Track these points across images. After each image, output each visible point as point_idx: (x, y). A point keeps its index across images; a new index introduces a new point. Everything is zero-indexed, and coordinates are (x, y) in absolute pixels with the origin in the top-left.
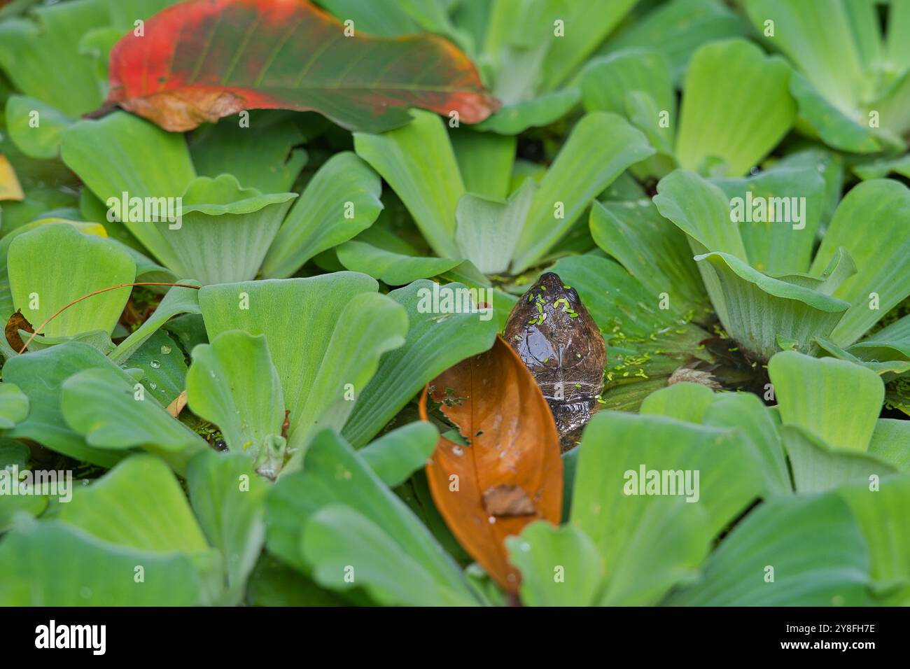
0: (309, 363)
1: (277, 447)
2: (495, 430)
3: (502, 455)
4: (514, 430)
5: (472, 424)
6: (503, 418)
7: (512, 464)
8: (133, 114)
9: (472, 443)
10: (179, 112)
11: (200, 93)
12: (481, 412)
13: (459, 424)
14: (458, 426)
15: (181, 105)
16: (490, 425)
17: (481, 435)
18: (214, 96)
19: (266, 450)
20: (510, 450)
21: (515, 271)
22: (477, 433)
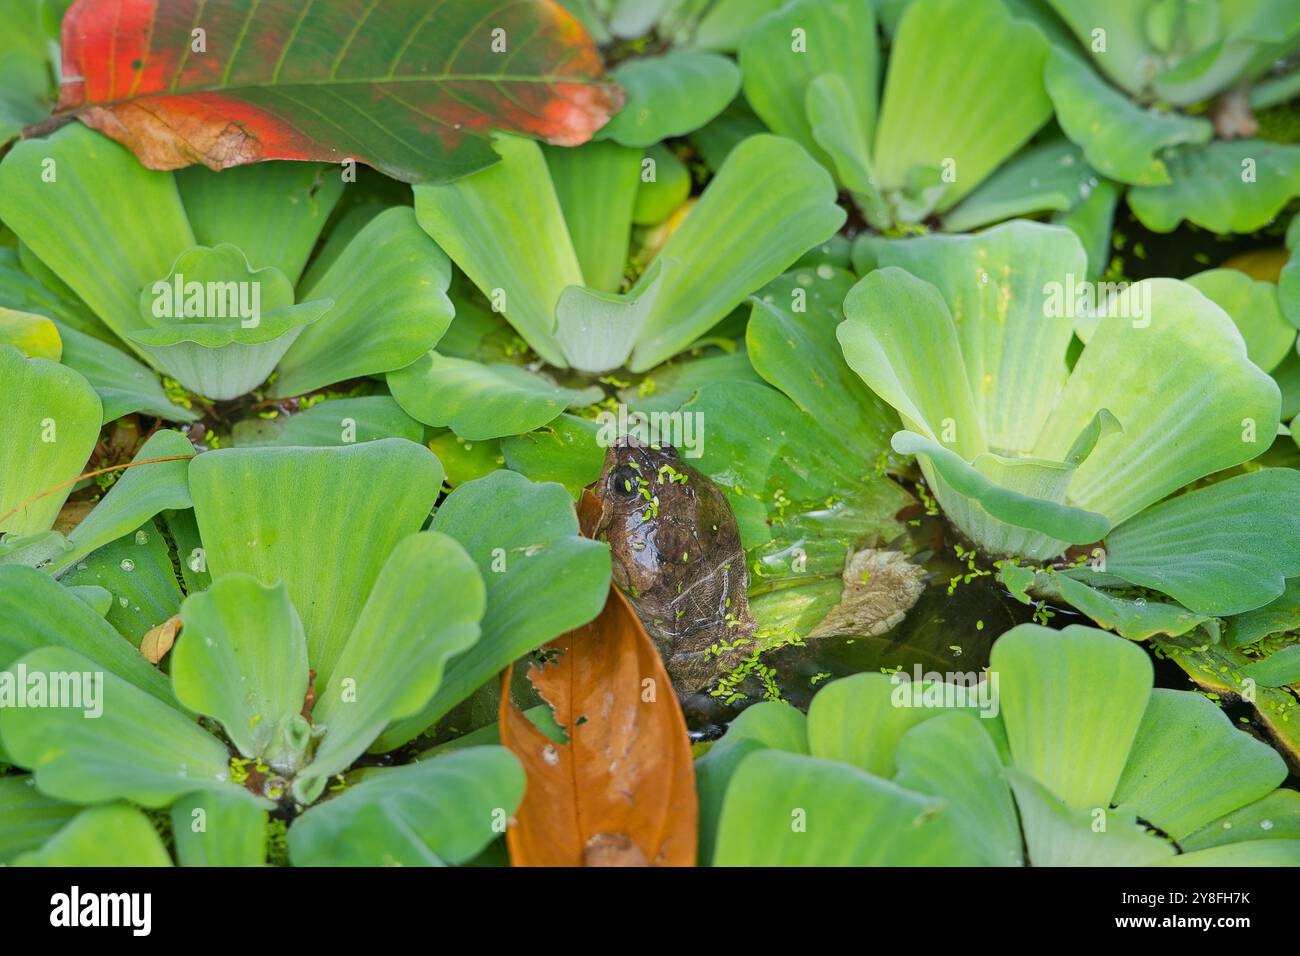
0: (343, 585)
1: (297, 735)
2: (604, 719)
3: (613, 767)
4: (630, 726)
5: (572, 699)
6: (615, 700)
7: (626, 787)
8: (98, 130)
9: (571, 739)
10: (164, 145)
11: (194, 121)
12: (585, 679)
13: (553, 700)
14: (552, 705)
15: (167, 136)
16: (597, 706)
17: (584, 725)
18: (215, 131)
19: (282, 740)
20: (623, 759)
21: (637, 367)
22: (578, 719)
